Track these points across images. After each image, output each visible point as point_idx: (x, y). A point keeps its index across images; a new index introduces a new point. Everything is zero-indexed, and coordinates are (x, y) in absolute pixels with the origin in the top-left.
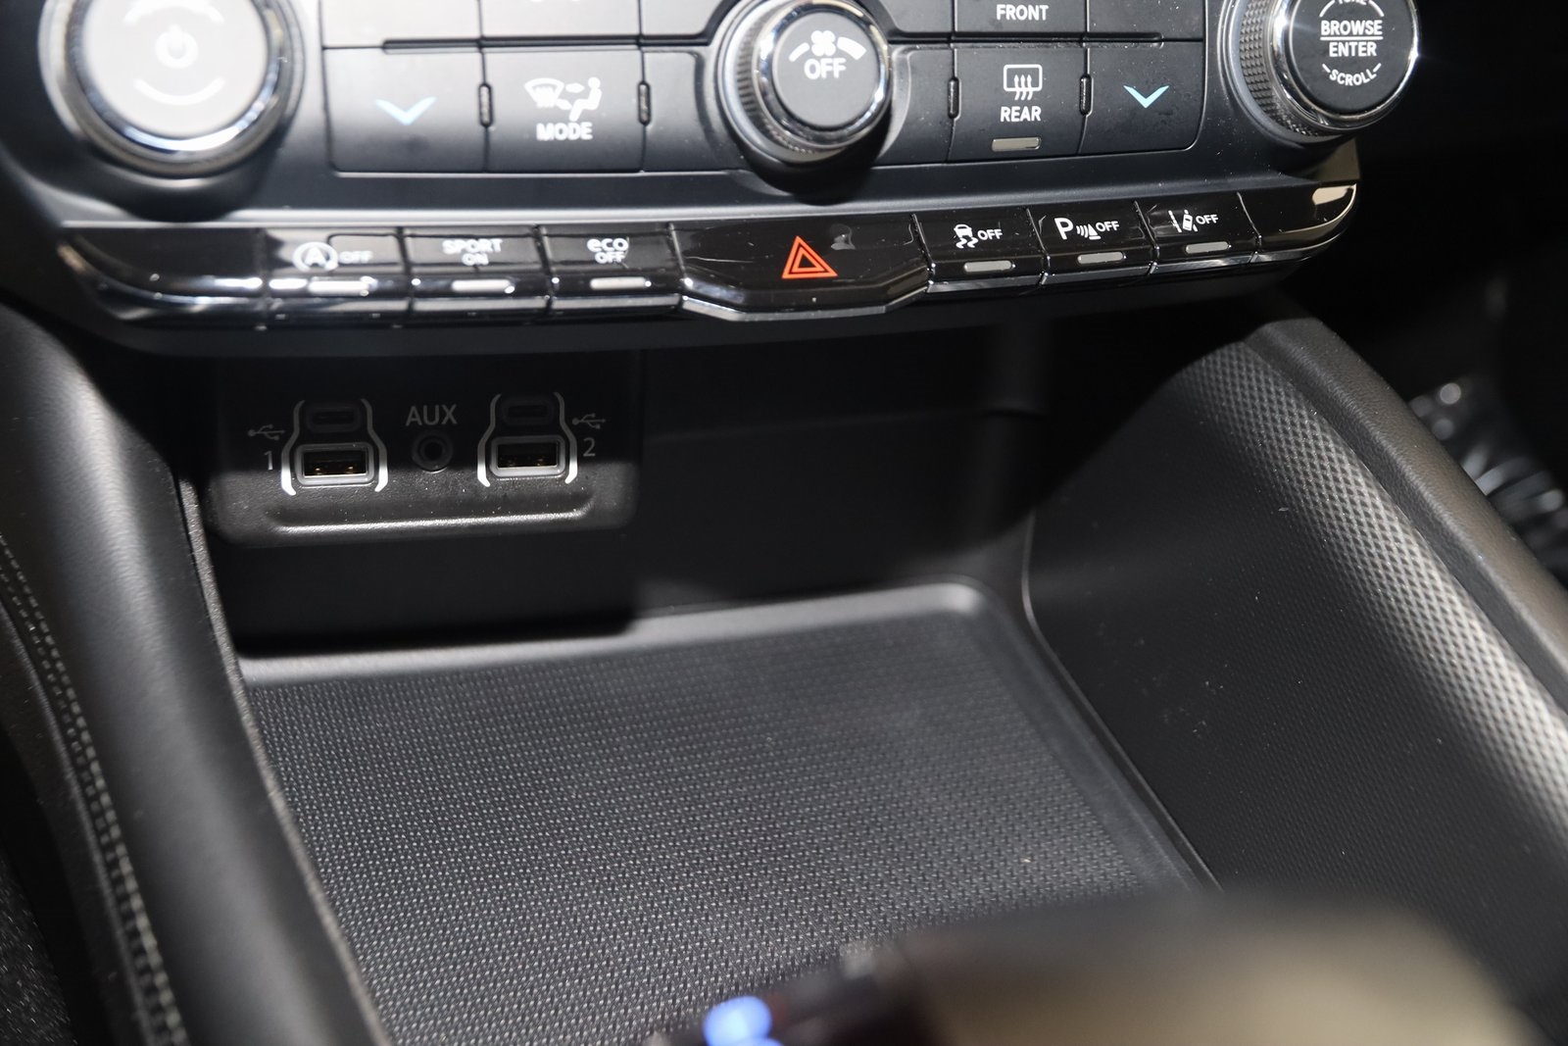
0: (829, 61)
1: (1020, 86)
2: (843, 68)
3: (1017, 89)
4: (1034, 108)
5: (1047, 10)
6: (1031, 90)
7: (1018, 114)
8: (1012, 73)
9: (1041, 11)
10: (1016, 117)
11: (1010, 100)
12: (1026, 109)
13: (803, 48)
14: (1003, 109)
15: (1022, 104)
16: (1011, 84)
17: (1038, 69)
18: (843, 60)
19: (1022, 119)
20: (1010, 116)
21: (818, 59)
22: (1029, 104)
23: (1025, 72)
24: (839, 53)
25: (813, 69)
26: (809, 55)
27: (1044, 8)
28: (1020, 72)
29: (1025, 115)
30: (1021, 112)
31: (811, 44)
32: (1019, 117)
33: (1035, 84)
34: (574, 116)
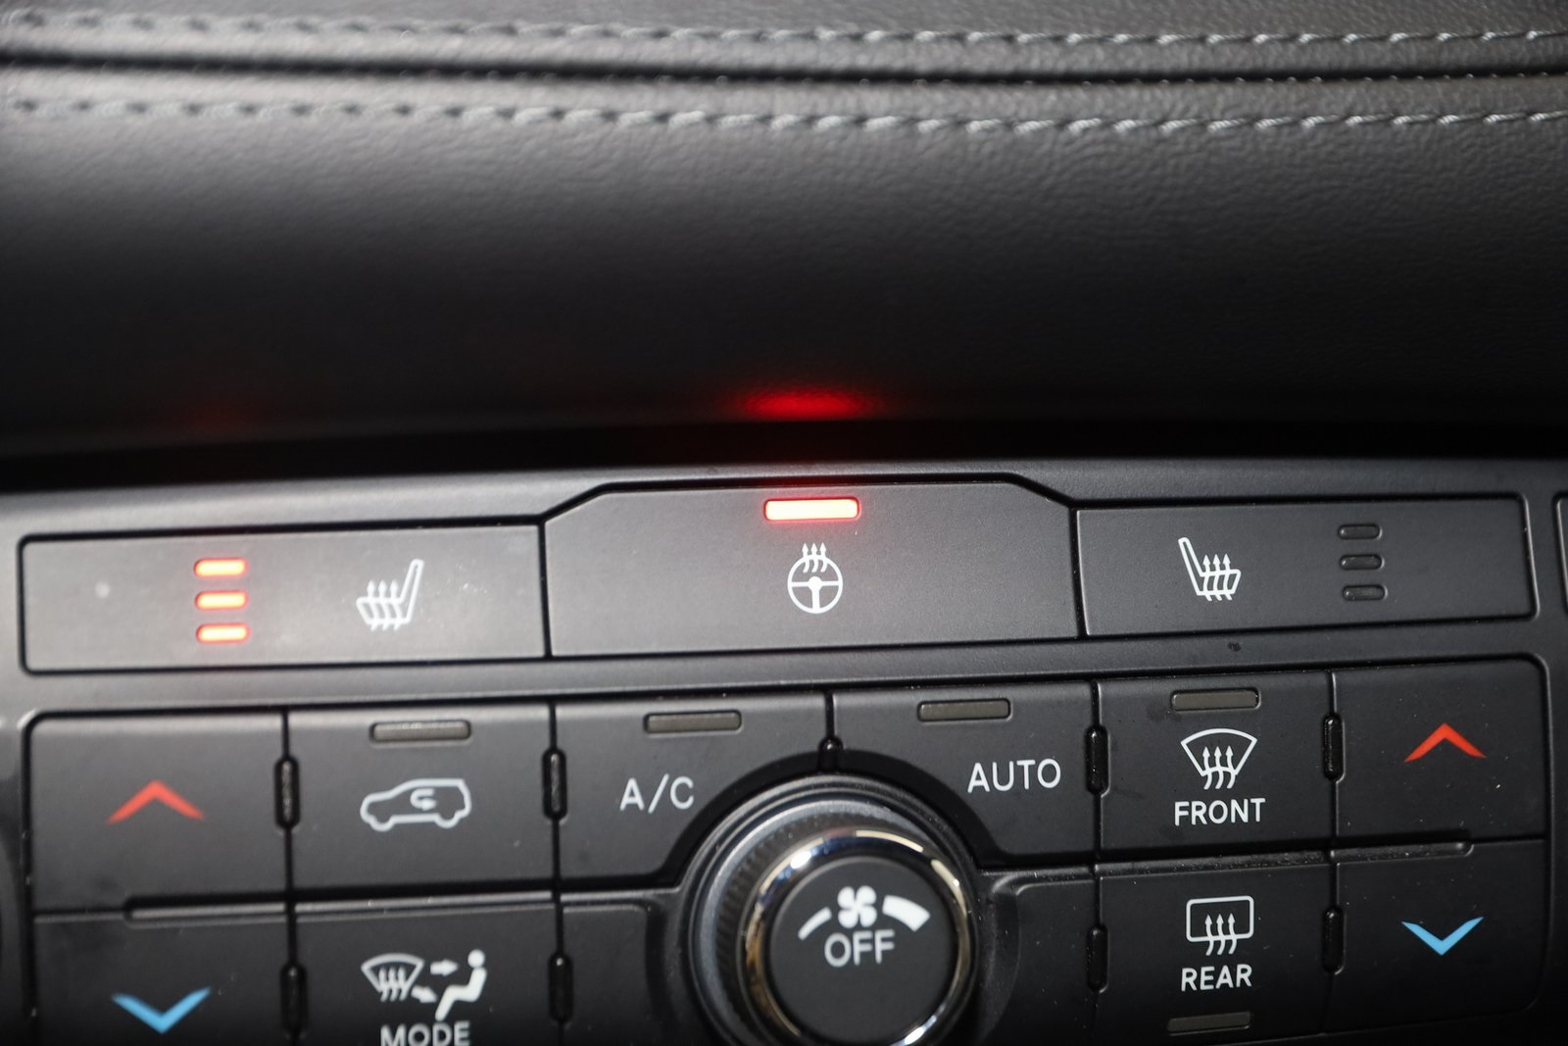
0: (867, 935)
1: (1215, 932)
2: (889, 946)
3: (1211, 938)
4: (1240, 967)
5: (1261, 804)
6: (1234, 937)
7: (1211, 978)
8: (1199, 913)
9: (1252, 807)
10: (1207, 983)
11: (1197, 956)
12: (1225, 970)
13: (823, 916)
14: (1185, 971)
15: (1218, 961)
16: (1199, 930)
17: (1248, 902)
18: (889, 933)
19: (1218, 986)
20: (1197, 982)
21: (849, 933)
22: (1232, 961)
23: (1224, 910)
24: (884, 921)
25: (838, 950)
26: (833, 926)
27: (1258, 801)
28: (1214, 910)
29: (1225, 978)
30: (1216, 974)
31: (836, 909)
32: (1214, 982)
33: (1241, 927)
34: (442, 1012)
